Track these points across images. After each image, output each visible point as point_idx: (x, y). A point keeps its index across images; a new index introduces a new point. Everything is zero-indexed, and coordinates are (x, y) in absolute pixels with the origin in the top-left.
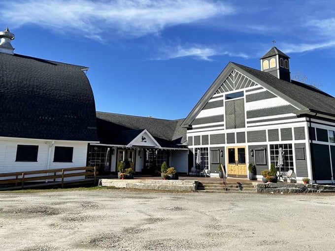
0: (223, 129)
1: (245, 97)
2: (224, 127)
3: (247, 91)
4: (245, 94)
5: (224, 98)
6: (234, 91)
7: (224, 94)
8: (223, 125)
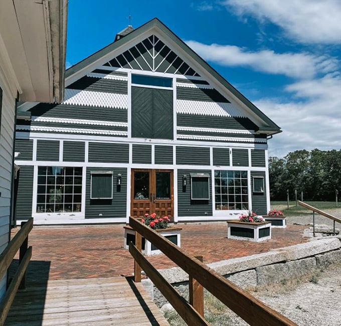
0: (126, 136)
1: (174, 89)
2: (129, 133)
3: (178, 80)
4: (175, 84)
5: (129, 79)
6: (153, 73)
7: (130, 71)
8: (125, 129)
